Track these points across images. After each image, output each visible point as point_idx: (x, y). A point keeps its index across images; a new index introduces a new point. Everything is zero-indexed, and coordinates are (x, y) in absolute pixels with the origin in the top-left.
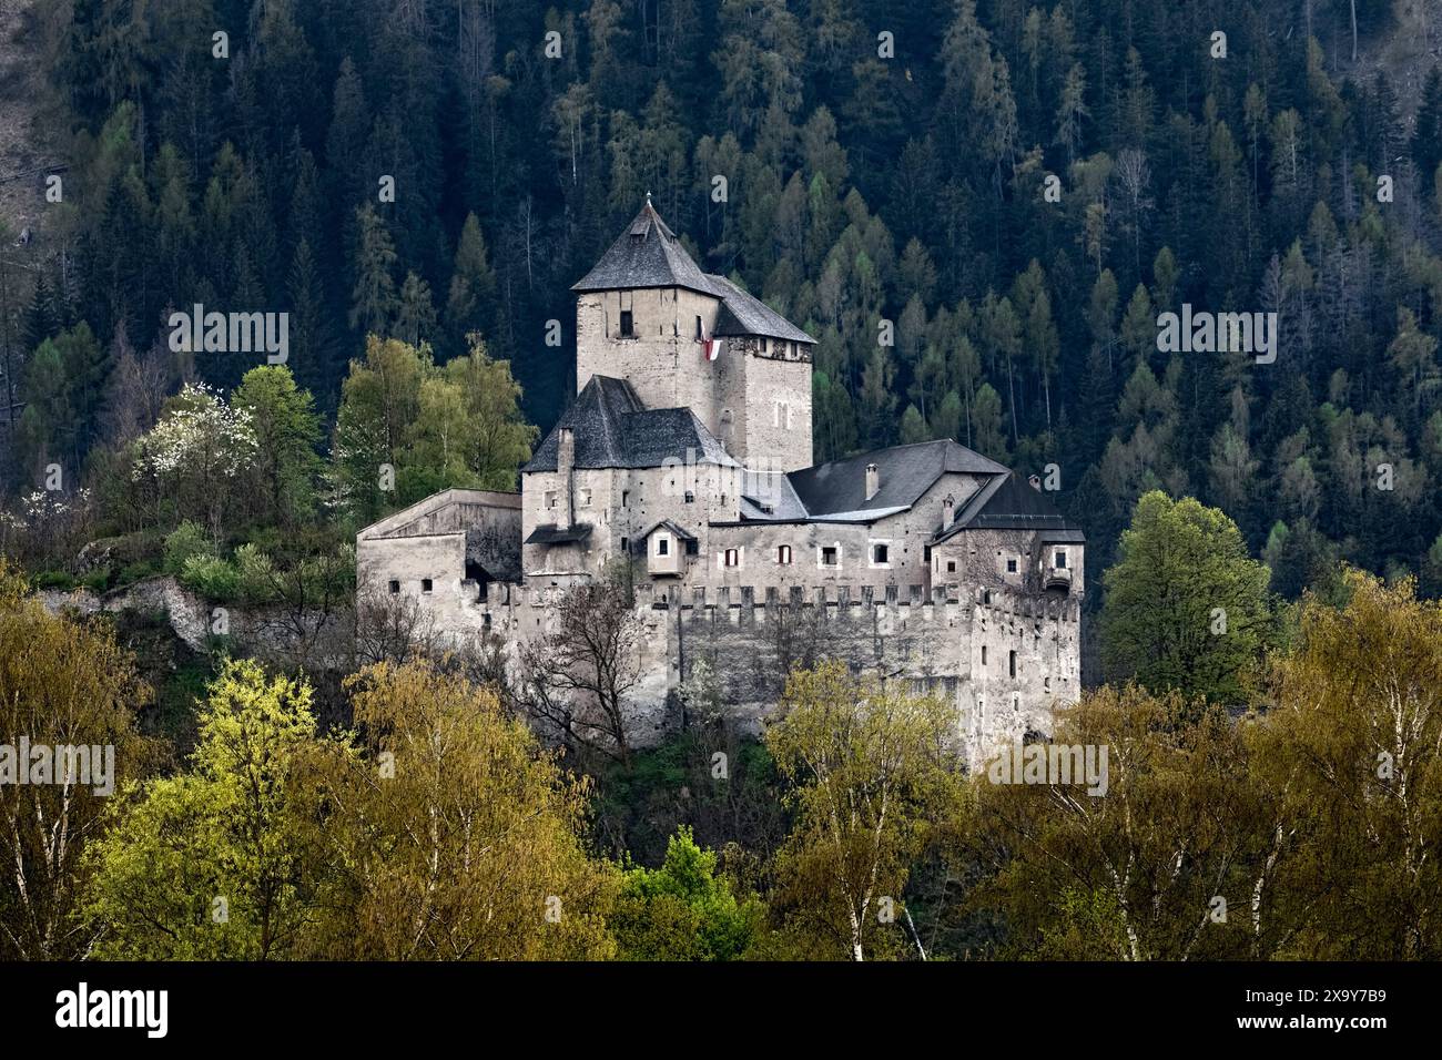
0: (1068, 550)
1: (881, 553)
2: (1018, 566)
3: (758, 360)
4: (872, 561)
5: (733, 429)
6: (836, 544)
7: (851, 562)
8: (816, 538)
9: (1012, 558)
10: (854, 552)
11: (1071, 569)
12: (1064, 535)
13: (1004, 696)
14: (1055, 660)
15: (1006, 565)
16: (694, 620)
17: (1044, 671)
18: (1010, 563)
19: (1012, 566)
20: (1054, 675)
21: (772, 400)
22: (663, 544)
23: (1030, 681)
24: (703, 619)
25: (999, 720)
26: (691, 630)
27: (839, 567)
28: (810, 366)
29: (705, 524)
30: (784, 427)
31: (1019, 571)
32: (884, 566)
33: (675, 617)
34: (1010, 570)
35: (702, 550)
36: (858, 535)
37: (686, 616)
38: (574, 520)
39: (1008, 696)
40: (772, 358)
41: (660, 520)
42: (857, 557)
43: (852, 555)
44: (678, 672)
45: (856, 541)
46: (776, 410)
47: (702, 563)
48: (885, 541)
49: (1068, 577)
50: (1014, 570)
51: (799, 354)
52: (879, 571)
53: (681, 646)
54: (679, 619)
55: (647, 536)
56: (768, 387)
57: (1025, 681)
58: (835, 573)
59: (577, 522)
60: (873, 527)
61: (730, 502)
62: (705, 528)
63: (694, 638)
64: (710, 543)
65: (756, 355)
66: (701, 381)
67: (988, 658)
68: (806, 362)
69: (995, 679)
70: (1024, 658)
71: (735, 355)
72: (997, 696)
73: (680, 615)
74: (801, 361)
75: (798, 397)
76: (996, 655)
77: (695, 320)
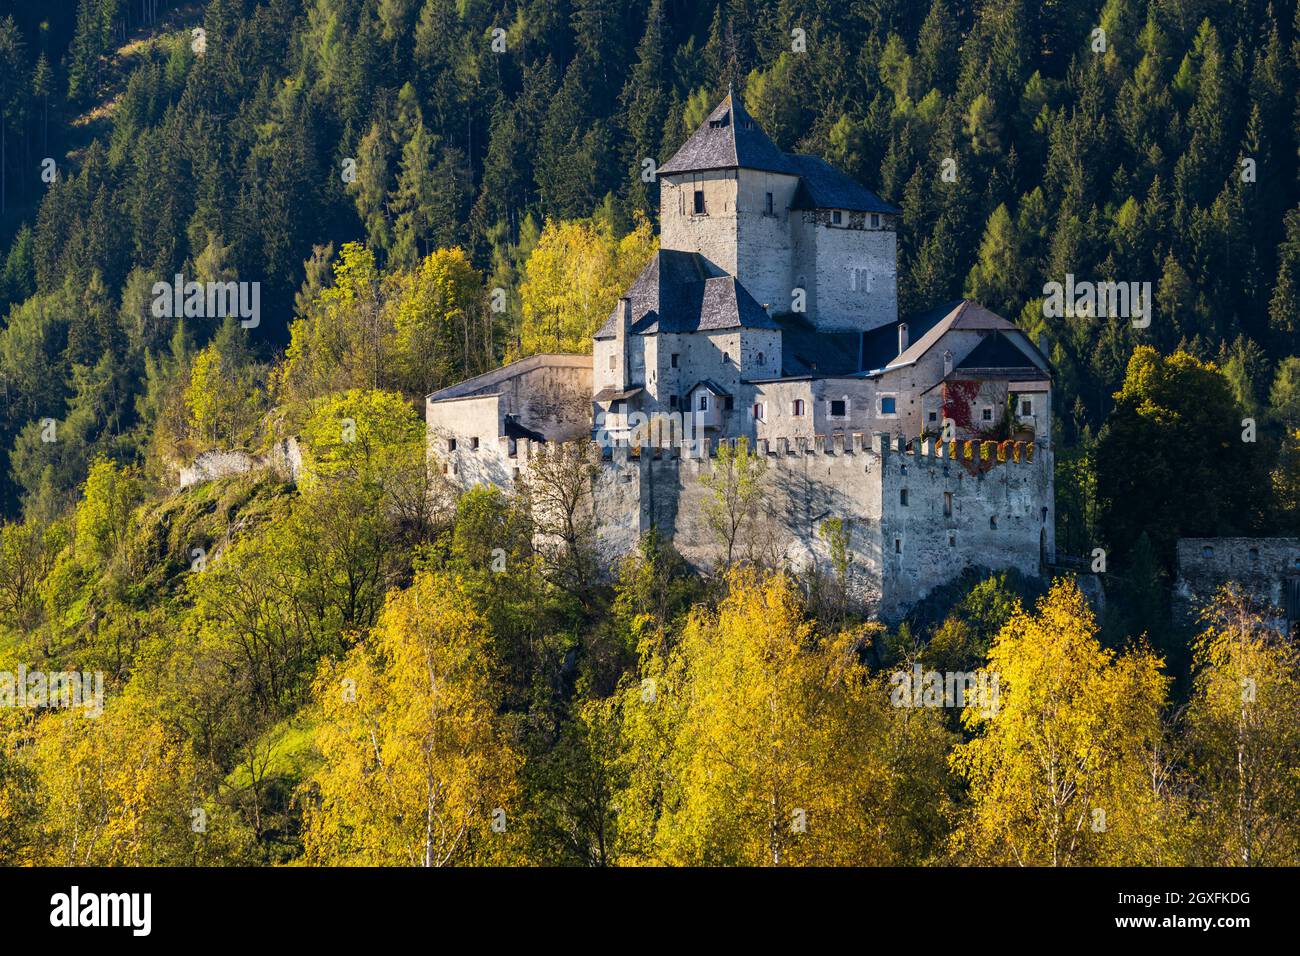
0: (1031, 398)
1: (888, 405)
2: (993, 414)
3: (831, 230)
4: (879, 412)
5: (806, 294)
6: (845, 398)
7: (859, 413)
8: (825, 393)
9: (987, 408)
10: (862, 404)
11: (1035, 417)
12: (1032, 386)
13: (934, 534)
14: (1004, 499)
15: (982, 413)
16: (663, 471)
17: (989, 509)
18: (985, 411)
19: (987, 414)
20: (1003, 511)
21: (848, 267)
22: (703, 400)
23: (971, 520)
24: (669, 470)
25: (927, 556)
26: (660, 479)
27: (847, 418)
28: (894, 234)
29: (738, 381)
30: (863, 290)
31: (993, 420)
32: (892, 416)
33: (646, 468)
34: (985, 418)
35: (736, 406)
36: (866, 389)
37: (656, 467)
38: (630, 380)
39: (942, 533)
40: (849, 228)
41: (703, 379)
42: (864, 409)
43: (859, 408)
44: (648, 517)
45: (863, 394)
46: (853, 276)
47: (736, 416)
48: (893, 394)
49: (1033, 424)
50: (989, 418)
51: (881, 223)
52: (886, 422)
53: (651, 495)
54: (650, 470)
55: (690, 393)
56: (843, 255)
57: (965, 519)
58: (844, 423)
59: (634, 382)
60: (881, 381)
61: (769, 359)
62: (738, 385)
63: (663, 487)
64: (742, 399)
65: (828, 226)
66: (773, 252)
67: (910, 500)
68: (889, 230)
69: (921, 519)
70: (964, 499)
71: (809, 227)
72: (924, 534)
73: (650, 466)
74: (884, 229)
75: (880, 263)
76: (923, 497)
77: (764, 197)
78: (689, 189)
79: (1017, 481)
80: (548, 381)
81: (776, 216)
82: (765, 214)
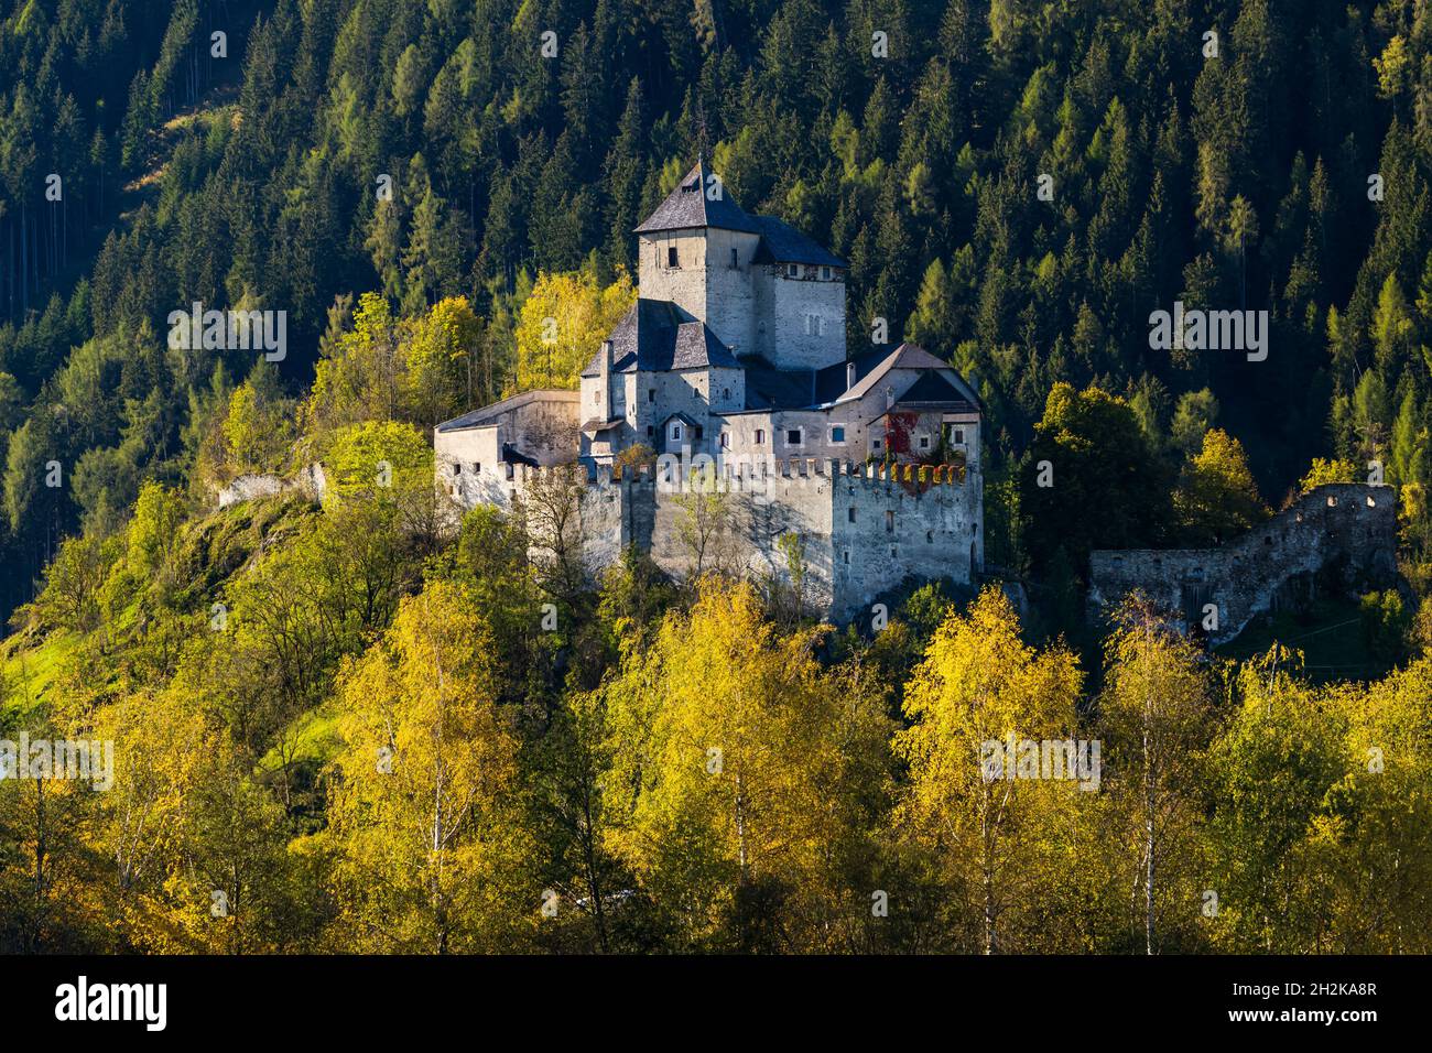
0: (963, 428)
1: (838, 434)
2: (929, 442)
3: (788, 282)
4: (830, 440)
5: (766, 337)
6: (800, 428)
7: (813, 441)
8: (783, 423)
9: (924, 437)
10: (815, 434)
11: (966, 444)
12: (964, 417)
13: (878, 547)
14: (939, 517)
15: (919, 442)
16: (641, 491)
17: (926, 525)
18: (922, 440)
19: (924, 442)
20: (938, 527)
21: (803, 313)
22: (677, 430)
23: (910, 535)
24: (647, 491)
25: (872, 566)
26: (638, 499)
27: (802, 446)
28: (843, 285)
29: (707, 413)
30: (816, 334)
31: (929, 447)
32: (842, 444)
33: (627, 489)
34: (922, 446)
35: (705, 434)
36: (818, 420)
37: (635, 488)
38: (613, 412)
39: (885, 547)
40: (804, 279)
41: (676, 411)
42: (817, 437)
43: (812, 437)
44: (628, 532)
45: (816, 425)
46: (807, 321)
48: (842, 425)
49: (964, 451)
50: (926, 446)
51: (832, 275)
52: (836, 449)
53: (631, 513)
54: (630, 491)
55: (665, 424)
56: (799, 303)
57: (905, 534)
58: (799, 450)
59: (616, 415)
60: (832, 413)
61: (734, 394)
62: (707, 418)
63: (641, 506)
64: (710, 429)
65: (786, 278)
66: (737, 300)
67: (857, 517)
68: (839, 281)
69: (867, 534)
70: (904, 516)
71: (768, 278)
72: (869, 547)
73: (630, 488)
74: (834, 280)
75: (831, 310)
76: (868, 515)
77: (730, 253)
78: (664, 245)
79: (950, 501)
80: (541, 413)
81: (740, 269)
82: (730, 267)
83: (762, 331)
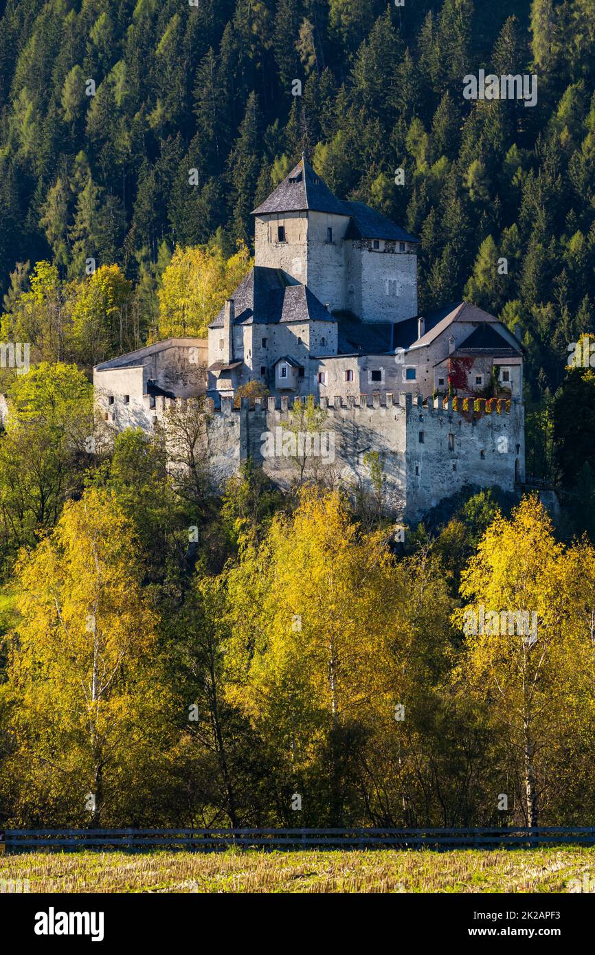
0: (509, 369)
1: (411, 374)
2: (482, 380)
3: (372, 253)
4: (404, 378)
5: (355, 297)
6: (381, 368)
7: (391, 379)
8: (368, 365)
9: (479, 376)
10: (393, 373)
11: (512, 382)
12: (510, 361)
13: (442, 462)
14: (490, 439)
15: (475, 380)
16: (256, 418)
17: (480, 445)
18: (477, 378)
19: (479, 380)
20: (489, 447)
21: (384, 278)
22: (284, 370)
23: (467, 453)
24: (260, 418)
25: (437, 477)
26: (253, 424)
27: (383, 383)
28: (415, 256)
29: (307, 357)
30: (394, 295)
31: (483, 384)
32: (413, 381)
33: (245, 416)
34: (477, 383)
35: (306, 373)
36: (395, 362)
37: (251, 416)
38: (234, 356)
39: (447, 462)
40: (384, 252)
41: (284, 355)
42: (394, 376)
43: (391, 376)
44: (246, 450)
45: (394, 366)
46: (387, 285)
47: (306, 381)
48: (414, 366)
49: (510, 387)
50: (480, 383)
51: (406, 249)
52: (409, 385)
53: (248, 435)
54: (247, 418)
55: (275, 365)
56: (380, 270)
57: (463, 452)
58: (380, 386)
59: (236, 358)
60: (406, 357)
61: (329, 342)
62: (307, 360)
63: (256, 429)
64: (310, 369)
65: (370, 250)
66: (332, 268)
67: (426, 439)
68: (412, 253)
69: (433, 452)
70: (462, 439)
71: (356, 251)
72: (435, 463)
73: (247, 415)
74: (408, 253)
75: (406, 275)
76: (434, 437)
77: (326, 230)
78: (274, 224)
79: (499, 426)
80: (177, 356)
81: (334, 244)
82: (327, 242)
83: (351, 293)
